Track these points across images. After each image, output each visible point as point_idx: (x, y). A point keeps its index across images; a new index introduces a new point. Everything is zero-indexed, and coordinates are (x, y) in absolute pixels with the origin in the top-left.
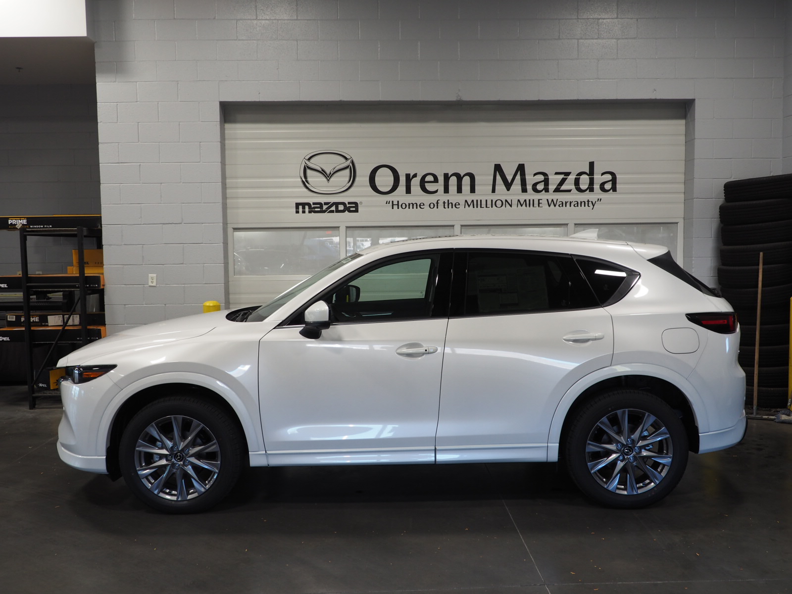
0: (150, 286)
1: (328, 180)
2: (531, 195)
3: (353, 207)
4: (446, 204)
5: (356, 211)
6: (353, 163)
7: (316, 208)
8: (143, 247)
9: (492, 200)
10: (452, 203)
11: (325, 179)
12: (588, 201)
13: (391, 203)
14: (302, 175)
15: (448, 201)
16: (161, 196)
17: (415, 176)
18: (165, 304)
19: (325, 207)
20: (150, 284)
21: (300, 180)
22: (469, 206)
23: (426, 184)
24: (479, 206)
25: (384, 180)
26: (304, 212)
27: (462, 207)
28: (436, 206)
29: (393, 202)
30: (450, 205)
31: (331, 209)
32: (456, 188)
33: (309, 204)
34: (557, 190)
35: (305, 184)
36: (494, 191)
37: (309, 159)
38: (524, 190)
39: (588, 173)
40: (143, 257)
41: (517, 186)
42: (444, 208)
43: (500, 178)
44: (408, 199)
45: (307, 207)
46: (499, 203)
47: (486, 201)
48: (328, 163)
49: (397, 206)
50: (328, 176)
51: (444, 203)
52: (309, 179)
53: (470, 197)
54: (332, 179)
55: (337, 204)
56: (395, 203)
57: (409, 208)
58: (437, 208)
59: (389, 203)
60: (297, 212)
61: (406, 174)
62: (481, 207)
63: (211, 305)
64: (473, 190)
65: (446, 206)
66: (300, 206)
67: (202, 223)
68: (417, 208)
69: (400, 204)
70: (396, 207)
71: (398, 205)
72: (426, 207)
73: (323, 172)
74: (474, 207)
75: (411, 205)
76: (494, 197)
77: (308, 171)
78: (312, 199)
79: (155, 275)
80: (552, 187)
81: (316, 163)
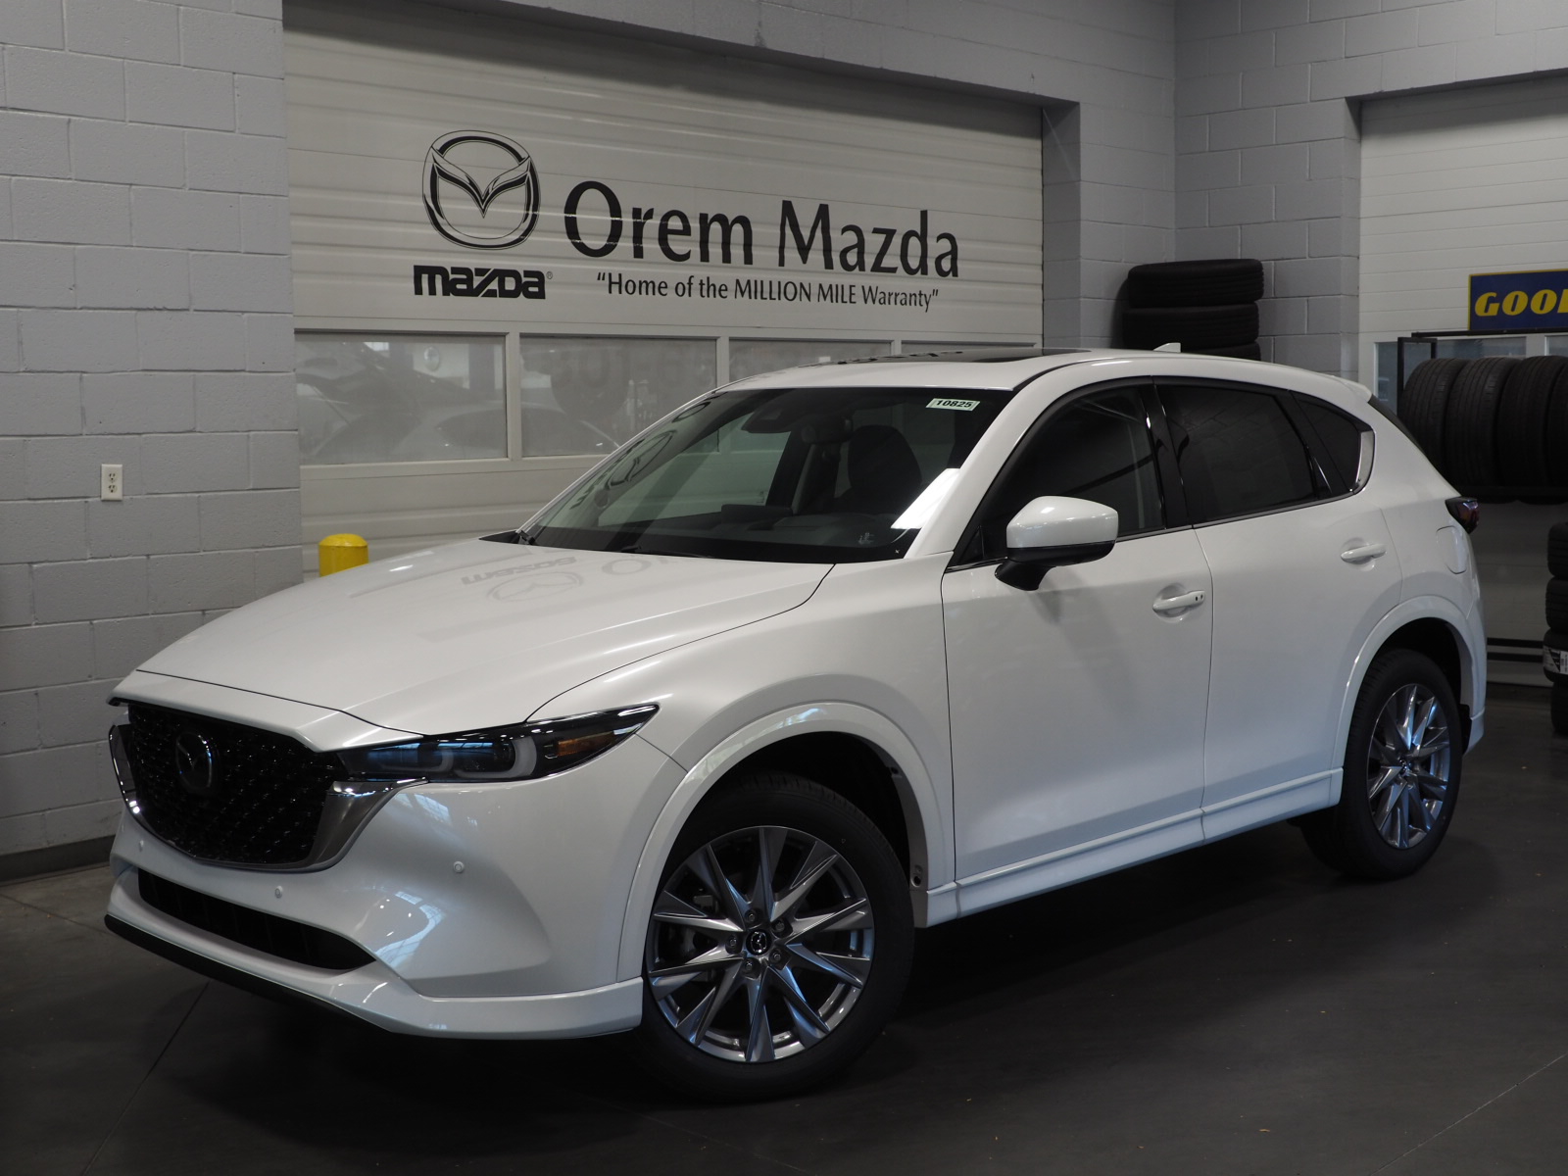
0: (104, 501)
1: (483, 211)
2: (838, 277)
3: (532, 285)
4: (705, 287)
5: (541, 295)
6: (532, 169)
7: (457, 283)
8: (81, 379)
9: (779, 283)
10: (714, 285)
11: (474, 207)
12: (920, 294)
13: (607, 277)
14: (428, 192)
15: (708, 278)
16: (131, 224)
17: (650, 214)
18: (148, 555)
19: (477, 281)
20: (106, 494)
21: (423, 204)
22: (742, 293)
23: (669, 236)
24: (759, 295)
25: (594, 217)
26: (432, 292)
27: (730, 294)
28: (687, 291)
29: (610, 275)
30: (712, 288)
31: (490, 287)
32: (720, 251)
33: (442, 271)
34: (877, 267)
35: (434, 213)
36: (782, 263)
37: (443, 150)
38: (829, 265)
39: (919, 233)
40: (83, 409)
41: (816, 255)
42: (702, 296)
43: (791, 233)
44: (636, 271)
45: (438, 279)
46: (790, 289)
47: (771, 282)
48: (483, 165)
49: (617, 286)
50: (483, 200)
51: (701, 284)
52: (443, 205)
53: (746, 274)
54: (491, 209)
55: (501, 274)
56: (615, 279)
57: (640, 293)
58: (690, 295)
59: (603, 279)
60: (418, 291)
61: (634, 209)
62: (762, 298)
63: (347, 544)
64: (748, 259)
65: (705, 293)
66: (425, 276)
67: (243, 312)
68: (654, 294)
69: (624, 283)
70: (615, 288)
71: (620, 283)
72: (670, 292)
73: (470, 187)
74: (750, 298)
75: (644, 285)
76: (784, 277)
77: (442, 183)
78: (451, 259)
79: (120, 466)
80: (869, 261)
81: (459, 160)
